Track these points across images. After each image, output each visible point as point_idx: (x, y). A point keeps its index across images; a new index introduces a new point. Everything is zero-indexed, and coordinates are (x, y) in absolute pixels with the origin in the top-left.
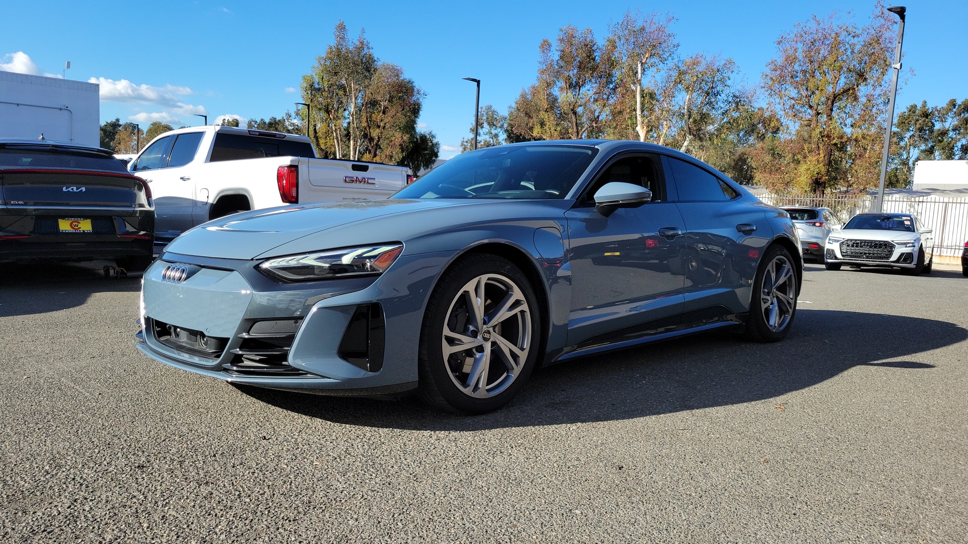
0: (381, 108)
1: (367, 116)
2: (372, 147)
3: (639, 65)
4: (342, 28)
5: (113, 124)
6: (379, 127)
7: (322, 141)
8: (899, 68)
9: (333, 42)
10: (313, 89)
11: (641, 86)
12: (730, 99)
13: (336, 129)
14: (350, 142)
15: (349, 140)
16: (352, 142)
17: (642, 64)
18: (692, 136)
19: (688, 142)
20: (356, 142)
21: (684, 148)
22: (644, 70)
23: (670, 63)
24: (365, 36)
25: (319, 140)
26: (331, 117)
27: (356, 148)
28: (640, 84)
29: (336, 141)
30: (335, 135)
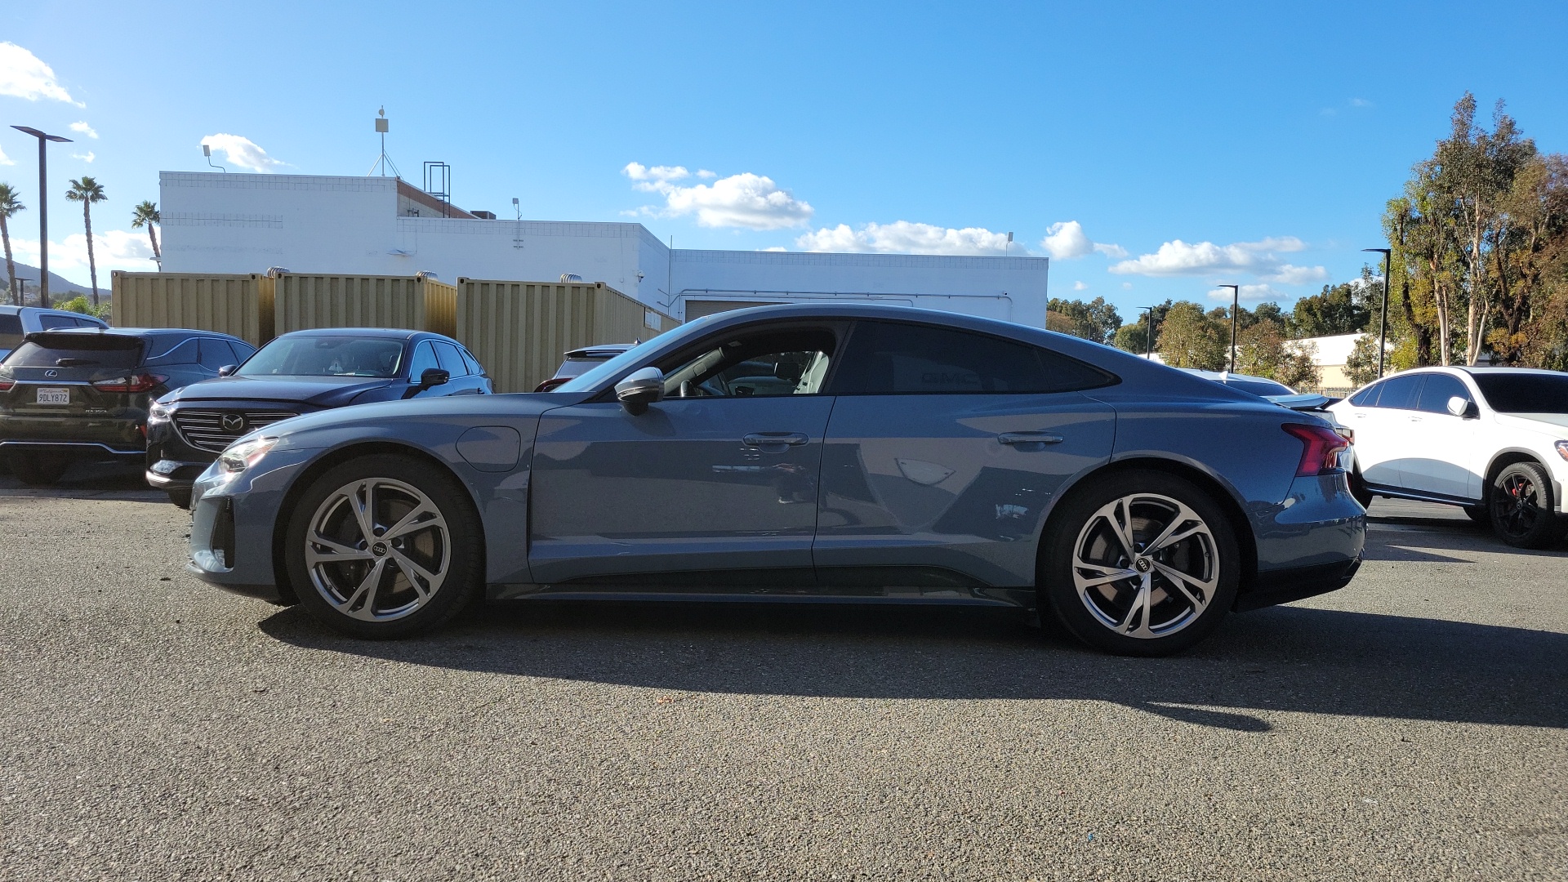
0: (1530, 240)
1: (1499, 259)
2: (1511, 315)
4: (1469, 106)
5: (1162, 309)
6: (1524, 276)
7: (1417, 311)
9: (1447, 133)
10: (1405, 220)
13: (1440, 288)
14: (1468, 310)
15: (1466, 305)
16: (1471, 309)
20: (1480, 307)
24: (1506, 111)
25: (1413, 309)
26: (1432, 267)
27: (1480, 320)
29: (1439, 310)
30: (1438, 299)
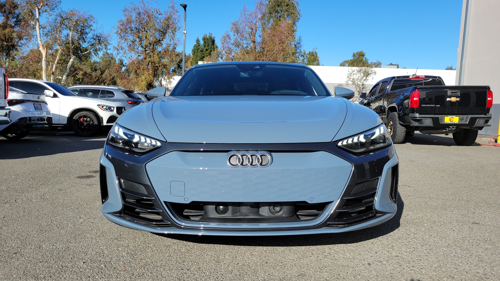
3: (37, 10)
8: (186, 33)
11: (39, 23)
12: (95, 37)
17: (39, 9)
18: (75, 56)
19: (73, 60)
21: (71, 63)
22: (39, 13)
23: (57, 11)
28: (39, 22)
